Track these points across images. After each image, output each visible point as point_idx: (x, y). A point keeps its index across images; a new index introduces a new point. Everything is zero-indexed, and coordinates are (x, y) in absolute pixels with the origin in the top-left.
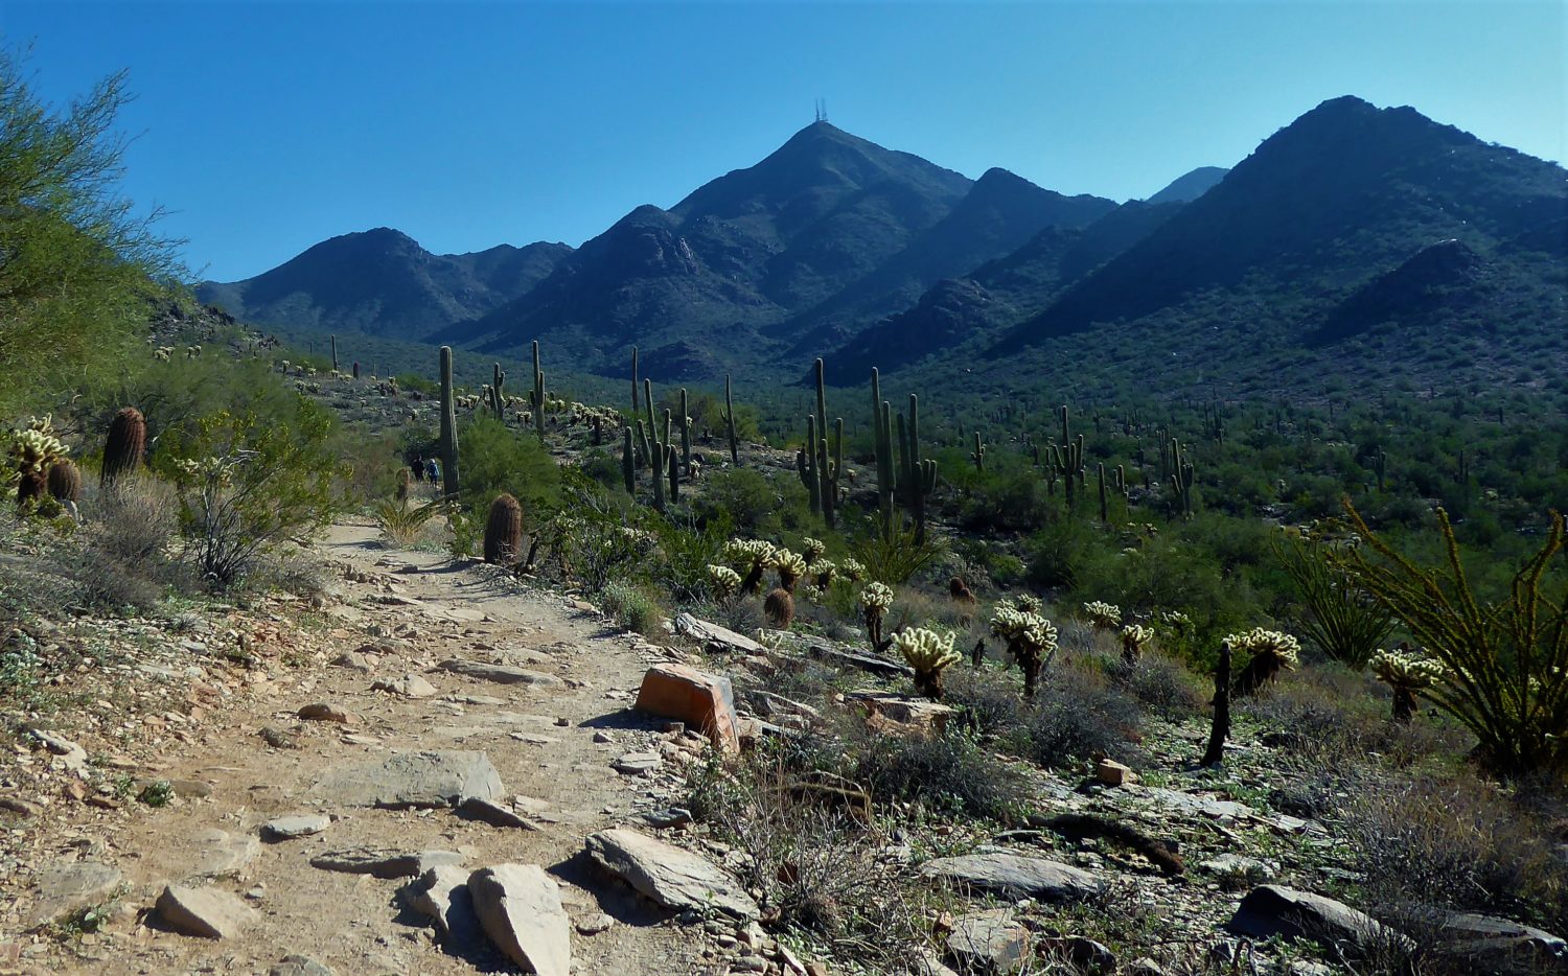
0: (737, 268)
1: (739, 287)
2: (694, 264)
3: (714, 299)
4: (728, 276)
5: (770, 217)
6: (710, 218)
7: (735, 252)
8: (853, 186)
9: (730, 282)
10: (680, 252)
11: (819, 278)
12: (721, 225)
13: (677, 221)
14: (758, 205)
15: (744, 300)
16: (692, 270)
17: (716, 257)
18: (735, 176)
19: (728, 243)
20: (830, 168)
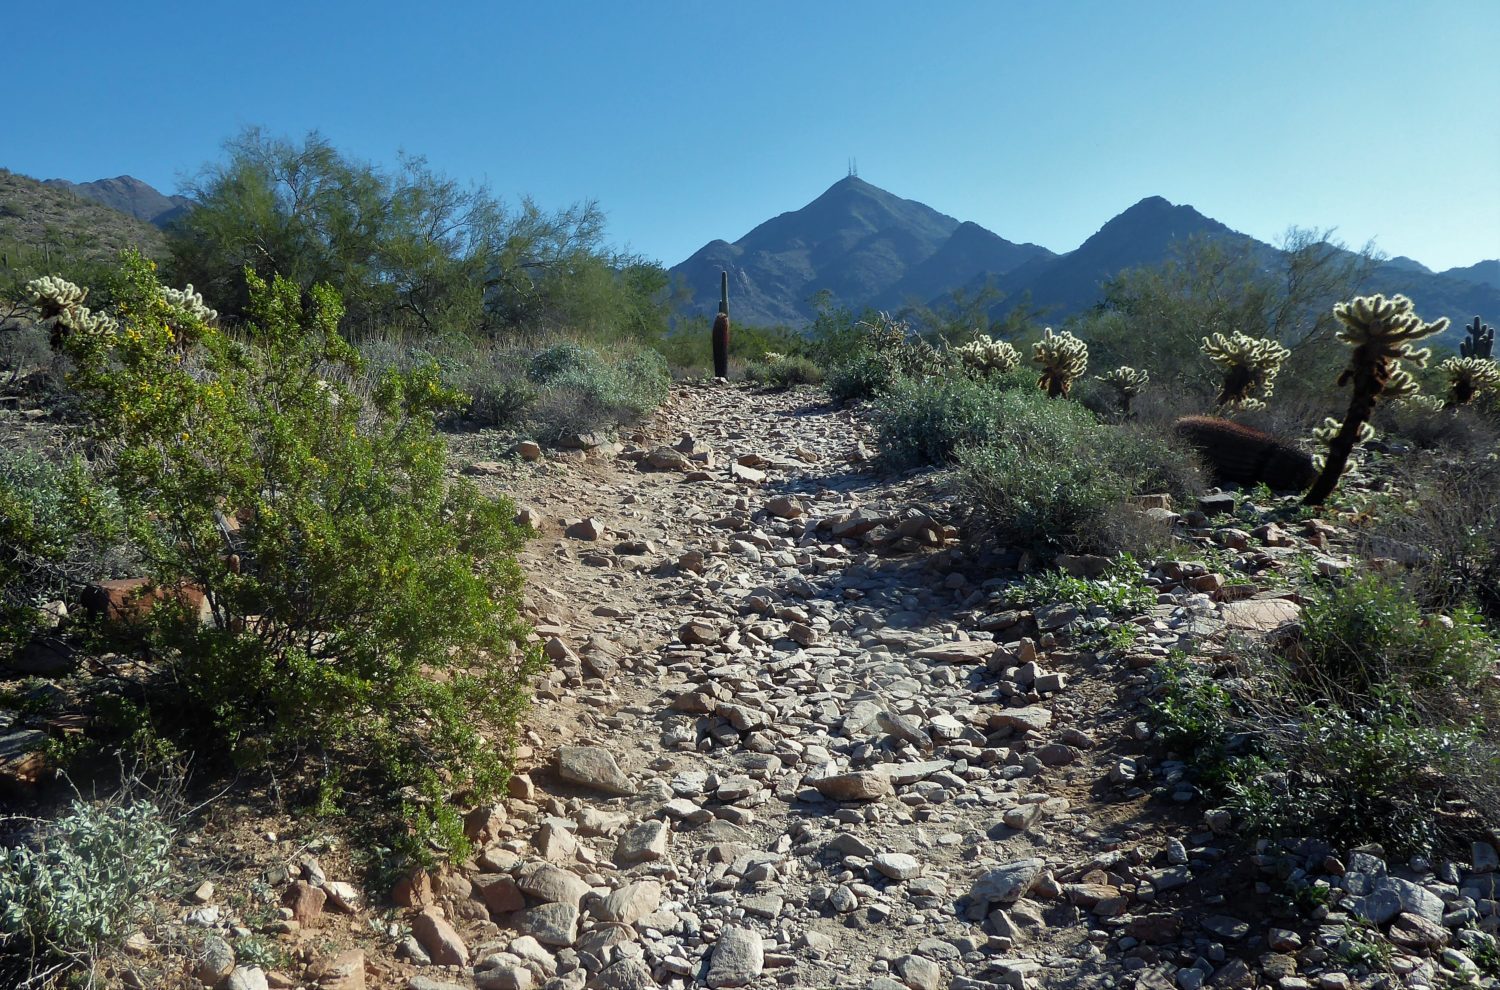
0: (781, 291)
1: (782, 305)
2: (750, 288)
3: (763, 314)
4: (774, 297)
5: (808, 252)
6: (763, 253)
7: (779, 279)
8: (872, 228)
9: (775, 302)
10: (739, 278)
11: (839, 300)
12: (771, 258)
13: (740, 251)
14: (801, 243)
15: (784, 315)
16: (747, 292)
17: (765, 283)
18: (786, 217)
19: (776, 272)
20: (855, 213)
